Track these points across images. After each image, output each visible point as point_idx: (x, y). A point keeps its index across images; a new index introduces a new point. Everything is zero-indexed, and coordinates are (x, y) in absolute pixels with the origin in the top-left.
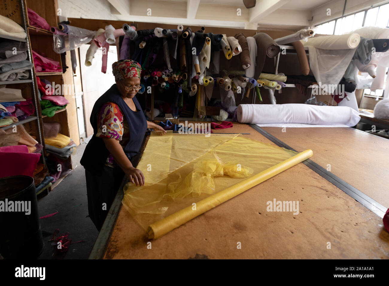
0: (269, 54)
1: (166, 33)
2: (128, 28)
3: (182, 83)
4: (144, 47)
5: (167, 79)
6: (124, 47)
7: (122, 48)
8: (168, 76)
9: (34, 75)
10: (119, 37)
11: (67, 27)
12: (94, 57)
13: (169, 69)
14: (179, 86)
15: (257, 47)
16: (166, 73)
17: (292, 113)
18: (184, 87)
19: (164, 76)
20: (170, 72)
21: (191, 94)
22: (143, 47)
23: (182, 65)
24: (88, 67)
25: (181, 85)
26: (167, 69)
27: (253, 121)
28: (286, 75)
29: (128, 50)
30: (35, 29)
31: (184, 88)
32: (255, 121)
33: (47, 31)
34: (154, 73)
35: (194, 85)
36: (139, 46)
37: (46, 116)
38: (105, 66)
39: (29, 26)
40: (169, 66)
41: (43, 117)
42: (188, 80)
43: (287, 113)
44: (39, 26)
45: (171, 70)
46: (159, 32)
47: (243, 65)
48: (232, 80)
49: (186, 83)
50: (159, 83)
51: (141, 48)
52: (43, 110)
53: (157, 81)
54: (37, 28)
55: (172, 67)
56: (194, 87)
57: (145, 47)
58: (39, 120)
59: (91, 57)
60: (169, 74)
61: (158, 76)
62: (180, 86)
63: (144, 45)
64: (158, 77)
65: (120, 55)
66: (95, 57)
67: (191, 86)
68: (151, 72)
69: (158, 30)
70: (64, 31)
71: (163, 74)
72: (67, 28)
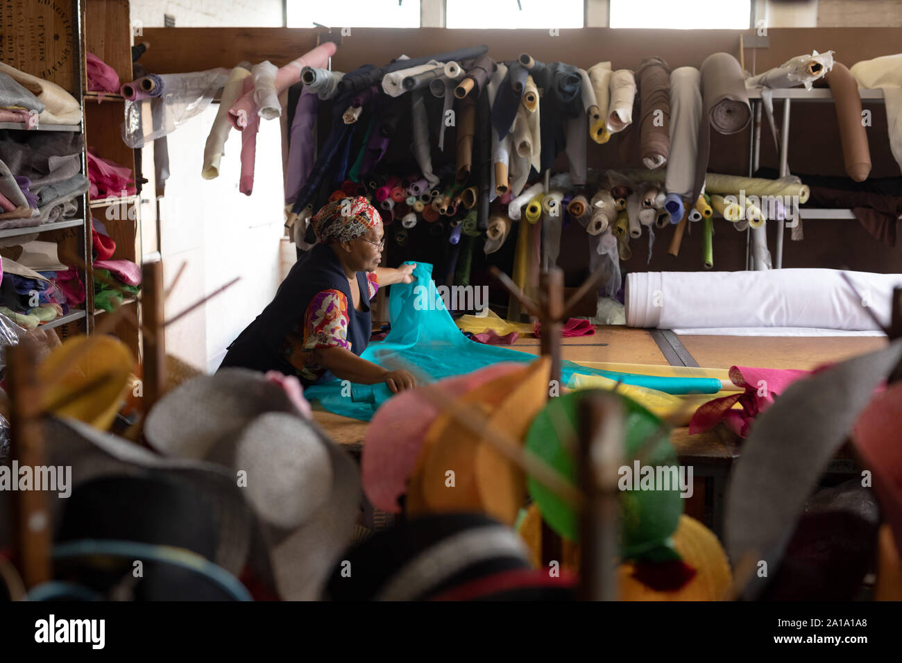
0: (719, 124)
1: (412, 86)
2: (314, 75)
3: (462, 218)
4: (356, 119)
5: (419, 206)
6: (303, 120)
7: (295, 123)
8: (425, 198)
9: (87, 207)
10: (288, 90)
11: (160, 80)
12: (223, 155)
13: (426, 175)
14: (452, 225)
15: (700, 98)
16: (417, 189)
17: (780, 297)
18: (467, 227)
19: (410, 201)
20: (432, 186)
21: (489, 248)
22: (354, 119)
23: (460, 167)
24: (209, 180)
25: (459, 222)
26: (421, 177)
27: (661, 321)
28: (803, 183)
29: (311, 127)
30: (97, 96)
31: (467, 230)
32: (666, 319)
33: (114, 95)
34: (384, 192)
35: (496, 220)
36: (343, 120)
37: (103, 311)
38: (249, 174)
39: (88, 93)
40: (427, 168)
41: (96, 313)
42: (479, 207)
43: (764, 297)
44: (104, 87)
45: (435, 180)
46: (394, 84)
47: (644, 160)
48: (622, 203)
49: (473, 216)
50: (398, 218)
51: (350, 123)
52: (99, 295)
53: (389, 212)
54: (99, 93)
55: (435, 172)
56: (495, 226)
57: (359, 118)
58: (89, 318)
59: (218, 155)
60: (428, 193)
61: (394, 199)
62: (455, 224)
63: (356, 116)
64: (395, 202)
65: (289, 142)
66: (226, 153)
67: (487, 224)
68: (373, 187)
69: (392, 80)
70: (153, 92)
71: (410, 195)
72: (160, 84)
